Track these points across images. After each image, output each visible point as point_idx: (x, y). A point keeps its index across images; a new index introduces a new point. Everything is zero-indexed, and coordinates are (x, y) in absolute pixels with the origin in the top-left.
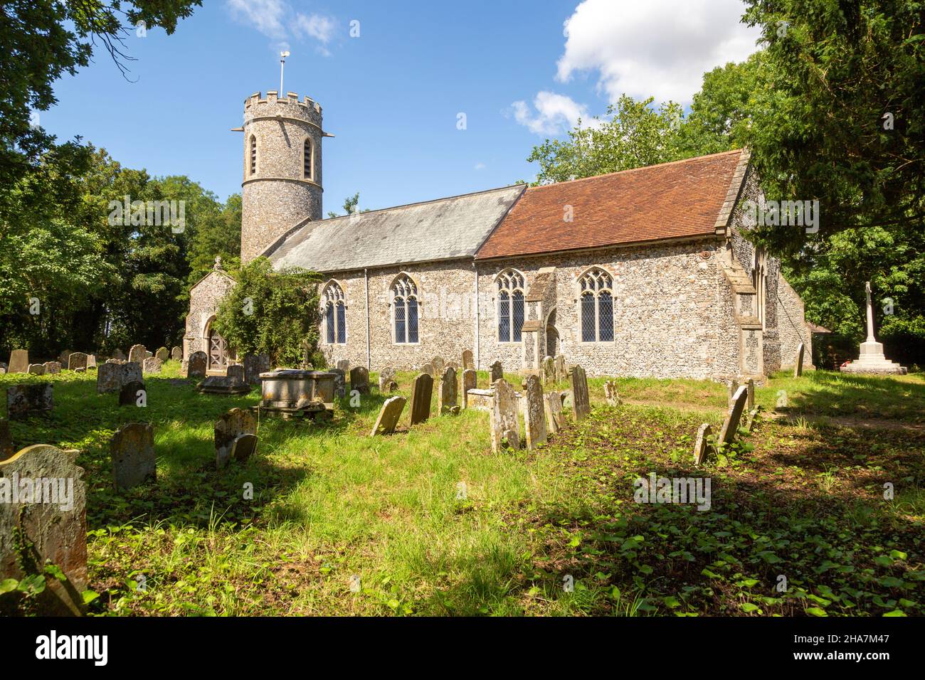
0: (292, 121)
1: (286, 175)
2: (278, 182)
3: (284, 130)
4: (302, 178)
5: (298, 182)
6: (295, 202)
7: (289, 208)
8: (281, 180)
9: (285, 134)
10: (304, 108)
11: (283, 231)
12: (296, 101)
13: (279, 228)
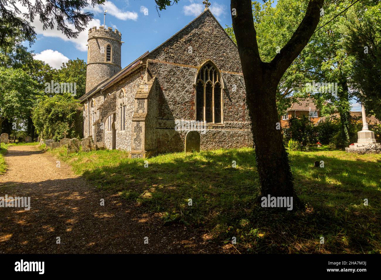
0: (101, 38)
1: (98, 61)
2: (95, 64)
3: (98, 42)
4: (105, 62)
5: (103, 64)
6: (101, 72)
7: (99, 75)
8: (96, 63)
9: (98, 44)
10: (106, 32)
11: (96, 85)
12: (103, 29)
13: (95, 84)
